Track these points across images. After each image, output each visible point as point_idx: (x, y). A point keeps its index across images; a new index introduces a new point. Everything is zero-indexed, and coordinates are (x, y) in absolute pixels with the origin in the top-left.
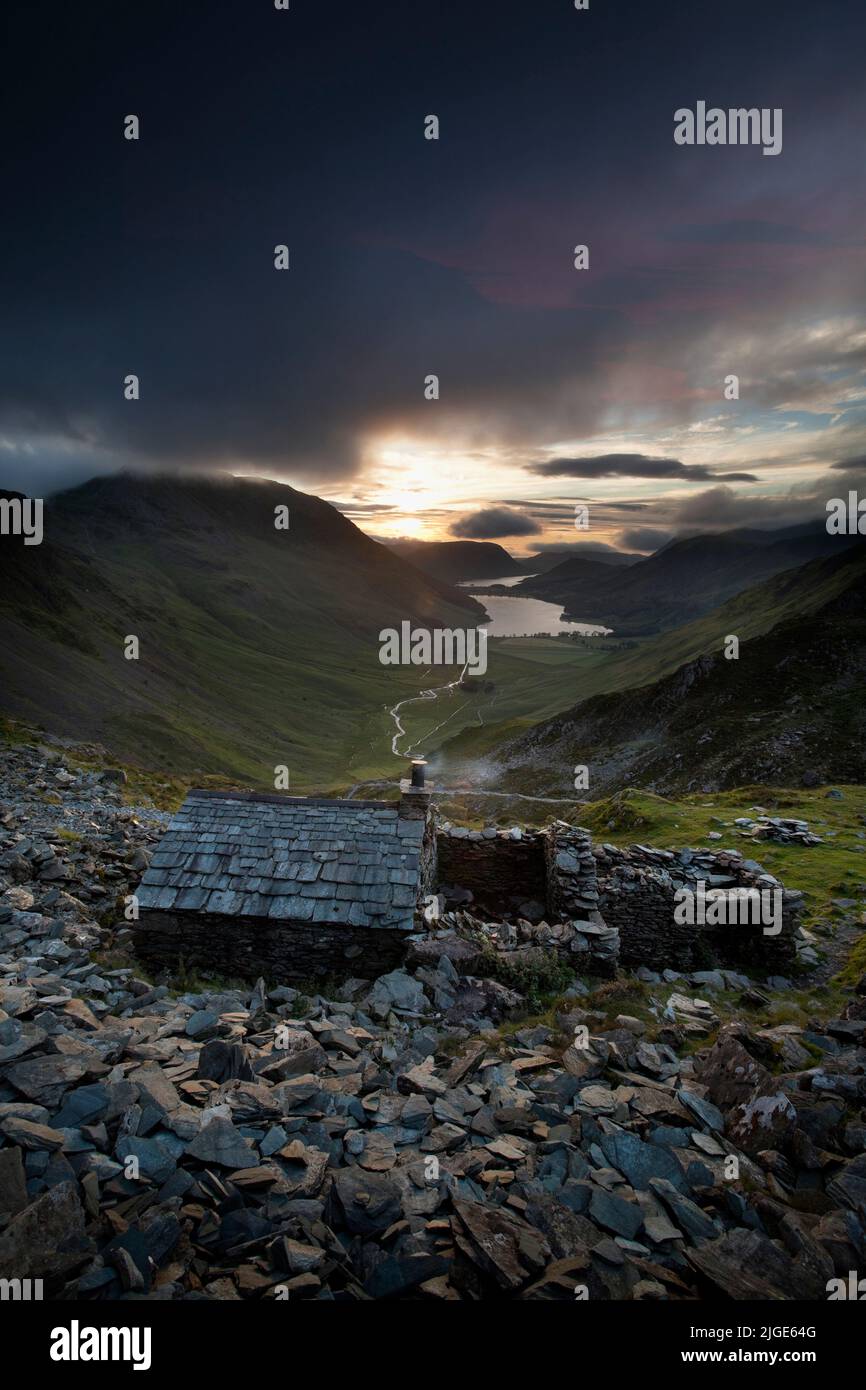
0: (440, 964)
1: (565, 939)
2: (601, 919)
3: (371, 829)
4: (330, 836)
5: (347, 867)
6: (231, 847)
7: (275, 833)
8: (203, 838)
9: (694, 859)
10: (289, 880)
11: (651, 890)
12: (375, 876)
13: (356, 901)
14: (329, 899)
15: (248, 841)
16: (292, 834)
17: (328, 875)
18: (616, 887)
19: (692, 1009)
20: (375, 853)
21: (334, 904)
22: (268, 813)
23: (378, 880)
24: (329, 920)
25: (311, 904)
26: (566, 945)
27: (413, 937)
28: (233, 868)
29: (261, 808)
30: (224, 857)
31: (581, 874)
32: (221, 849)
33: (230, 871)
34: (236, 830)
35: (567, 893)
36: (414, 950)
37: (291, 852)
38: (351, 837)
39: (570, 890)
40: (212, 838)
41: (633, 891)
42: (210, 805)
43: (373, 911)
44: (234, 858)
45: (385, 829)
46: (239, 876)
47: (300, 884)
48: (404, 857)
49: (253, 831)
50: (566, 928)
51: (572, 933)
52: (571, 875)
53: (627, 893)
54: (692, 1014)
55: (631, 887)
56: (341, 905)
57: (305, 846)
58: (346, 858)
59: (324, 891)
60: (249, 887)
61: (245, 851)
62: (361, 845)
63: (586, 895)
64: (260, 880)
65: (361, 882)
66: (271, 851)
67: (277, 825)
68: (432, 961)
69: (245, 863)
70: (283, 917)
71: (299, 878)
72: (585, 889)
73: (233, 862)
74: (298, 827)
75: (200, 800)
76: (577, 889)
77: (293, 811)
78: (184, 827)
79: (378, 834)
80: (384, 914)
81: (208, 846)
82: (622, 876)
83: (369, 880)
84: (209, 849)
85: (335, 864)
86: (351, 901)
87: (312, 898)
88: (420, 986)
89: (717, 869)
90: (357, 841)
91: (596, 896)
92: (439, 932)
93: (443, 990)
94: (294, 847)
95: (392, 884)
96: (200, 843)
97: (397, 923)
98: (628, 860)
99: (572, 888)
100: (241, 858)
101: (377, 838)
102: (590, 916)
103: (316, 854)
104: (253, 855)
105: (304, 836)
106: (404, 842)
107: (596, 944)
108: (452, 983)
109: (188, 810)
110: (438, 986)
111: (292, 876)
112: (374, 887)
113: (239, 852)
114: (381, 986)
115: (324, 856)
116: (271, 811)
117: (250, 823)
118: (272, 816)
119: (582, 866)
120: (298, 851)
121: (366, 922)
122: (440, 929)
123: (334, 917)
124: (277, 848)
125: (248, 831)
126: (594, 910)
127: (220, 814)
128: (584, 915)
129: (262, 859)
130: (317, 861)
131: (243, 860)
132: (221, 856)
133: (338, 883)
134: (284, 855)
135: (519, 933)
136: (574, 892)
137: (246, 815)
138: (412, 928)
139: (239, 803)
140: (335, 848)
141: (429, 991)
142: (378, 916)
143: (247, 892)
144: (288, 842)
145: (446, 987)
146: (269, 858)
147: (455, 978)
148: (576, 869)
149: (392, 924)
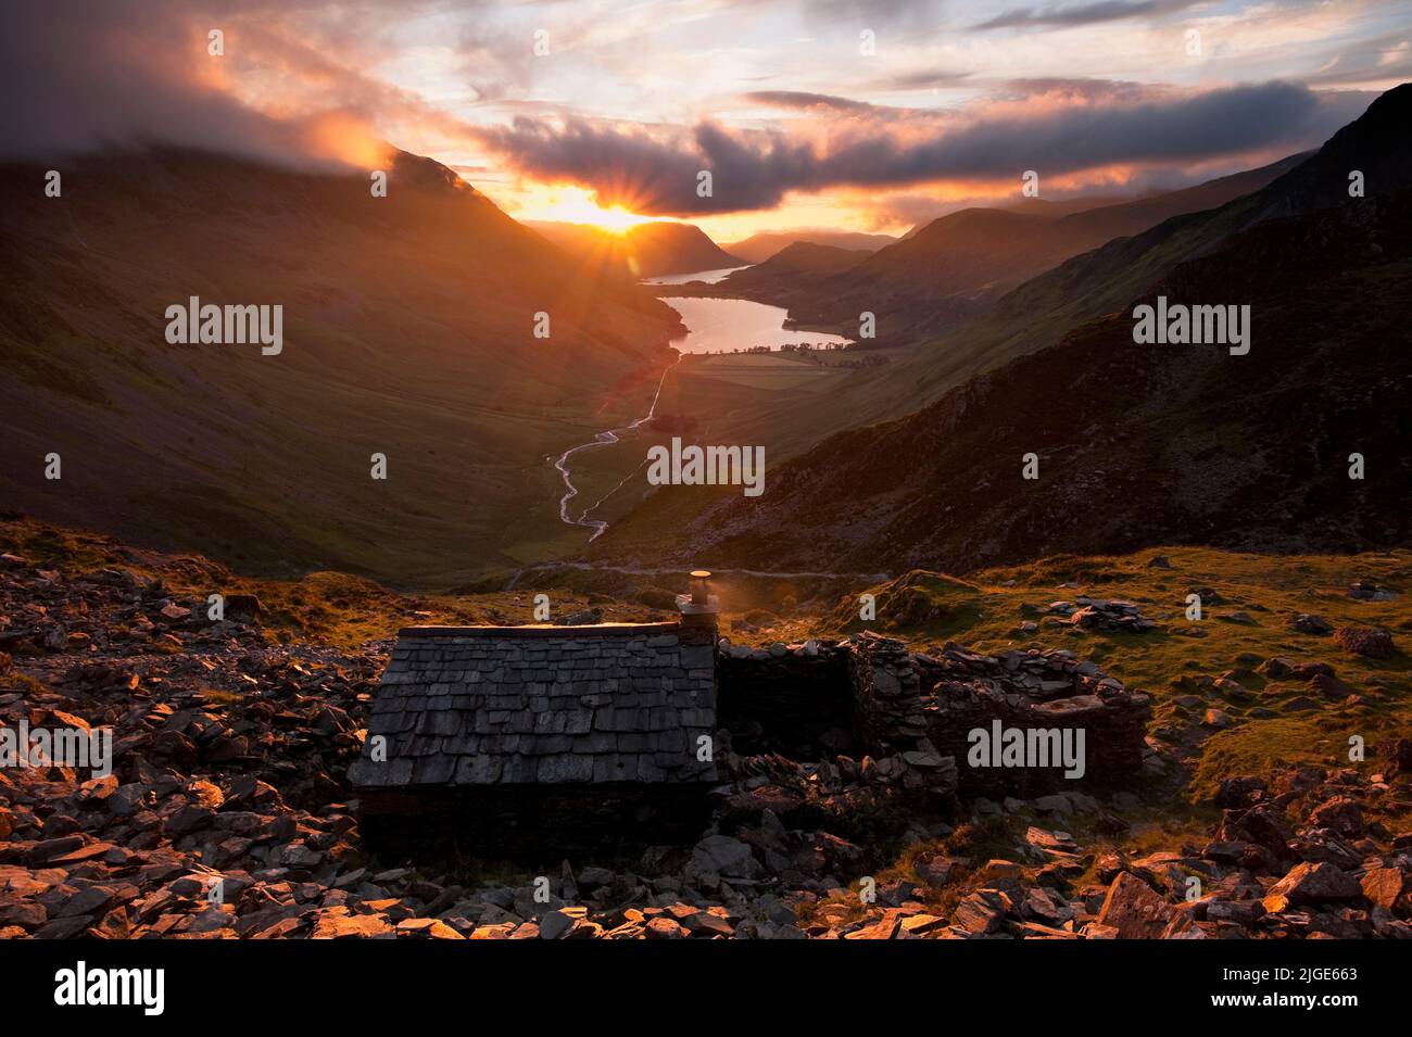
0: (763, 821)
1: (895, 775)
2: (931, 747)
3: (648, 662)
4: (597, 675)
5: (625, 711)
6: (473, 699)
7: (525, 676)
8: (433, 690)
9: (1022, 664)
10: (555, 734)
11: (984, 707)
12: (662, 720)
13: (645, 753)
14: (609, 753)
15: (493, 689)
16: (549, 675)
17: (604, 721)
18: (943, 708)
19: (1055, 843)
20: (657, 691)
21: (616, 759)
22: (512, 651)
23: (668, 724)
24: (615, 779)
25: (588, 762)
26: (897, 783)
27: (720, 790)
28: (481, 725)
29: (501, 645)
30: (466, 714)
31: (903, 696)
32: (460, 703)
33: (477, 730)
34: (474, 677)
35: (888, 720)
36: (730, 806)
37: (550, 698)
38: (624, 673)
39: (892, 715)
40: (445, 689)
41: (963, 711)
42: (432, 646)
43: (668, 762)
44: (479, 712)
45: (663, 660)
46: (490, 735)
47: (570, 739)
48: (694, 694)
49: (498, 675)
50: (895, 762)
51: (903, 768)
52: (890, 698)
53: (956, 714)
54: (1054, 848)
55: (961, 705)
56: (624, 759)
57: (569, 689)
58: (623, 701)
59: (602, 745)
60: (506, 748)
61: (492, 703)
62: (639, 683)
63: (911, 720)
64: (517, 738)
65: (646, 729)
66: (525, 699)
67: (526, 665)
68: (753, 817)
69: (495, 717)
70: (557, 780)
71: (568, 731)
72: (908, 712)
73: (478, 718)
74: (553, 666)
75: (417, 640)
76: (900, 714)
77: (544, 645)
78: (405, 678)
79: (658, 667)
80: (681, 766)
81: (442, 700)
82: (947, 693)
83: (656, 726)
84: (444, 704)
85: (611, 709)
86: (638, 754)
87: (589, 754)
88: (747, 848)
89: (1049, 673)
90: (633, 677)
91: (923, 721)
92: (750, 781)
93: (774, 850)
94: (554, 691)
95: (685, 727)
96: (429, 697)
97: (698, 775)
98: (948, 671)
99: (895, 713)
100: (488, 712)
101: (659, 672)
102: (918, 744)
103: (583, 698)
104: (504, 705)
105: (563, 677)
106: (692, 674)
107: (932, 778)
108: (783, 840)
109: (405, 655)
110: (768, 846)
111: (559, 728)
112: (663, 734)
113: (484, 704)
114: (702, 853)
115: (595, 701)
116: (514, 647)
117: (491, 665)
118: (518, 653)
119: (904, 687)
120: (560, 696)
121: (661, 776)
122: (750, 777)
123: (619, 775)
124: (533, 695)
125: (491, 676)
126: (923, 737)
127: (448, 657)
128: (911, 744)
129: (516, 710)
130: (586, 707)
131: (492, 715)
132: (461, 712)
133: (618, 733)
134: (544, 702)
135: (842, 771)
136: (897, 717)
137: (484, 655)
138: (716, 779)
139: (472, 640)
140: (606, 688)
141: (758, 853)
142: (672, 769)
143: (504, 754)
144: (544, 686)
145: (776, 846)
146: (524, 709)
147: (784, 834)
148: (897, 690)
149: (691, 777)
